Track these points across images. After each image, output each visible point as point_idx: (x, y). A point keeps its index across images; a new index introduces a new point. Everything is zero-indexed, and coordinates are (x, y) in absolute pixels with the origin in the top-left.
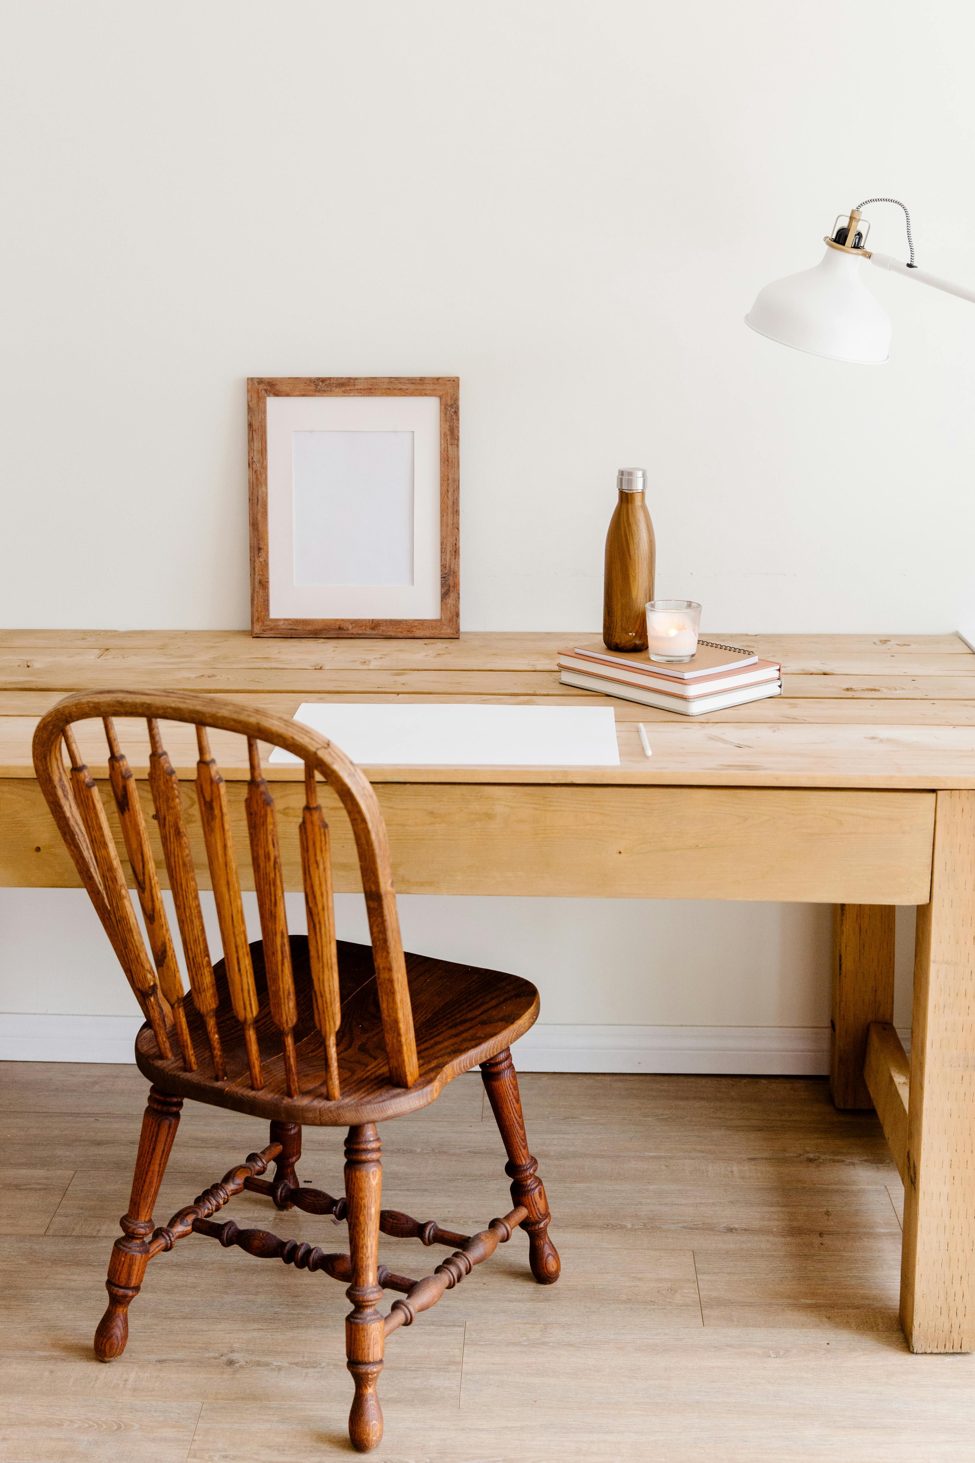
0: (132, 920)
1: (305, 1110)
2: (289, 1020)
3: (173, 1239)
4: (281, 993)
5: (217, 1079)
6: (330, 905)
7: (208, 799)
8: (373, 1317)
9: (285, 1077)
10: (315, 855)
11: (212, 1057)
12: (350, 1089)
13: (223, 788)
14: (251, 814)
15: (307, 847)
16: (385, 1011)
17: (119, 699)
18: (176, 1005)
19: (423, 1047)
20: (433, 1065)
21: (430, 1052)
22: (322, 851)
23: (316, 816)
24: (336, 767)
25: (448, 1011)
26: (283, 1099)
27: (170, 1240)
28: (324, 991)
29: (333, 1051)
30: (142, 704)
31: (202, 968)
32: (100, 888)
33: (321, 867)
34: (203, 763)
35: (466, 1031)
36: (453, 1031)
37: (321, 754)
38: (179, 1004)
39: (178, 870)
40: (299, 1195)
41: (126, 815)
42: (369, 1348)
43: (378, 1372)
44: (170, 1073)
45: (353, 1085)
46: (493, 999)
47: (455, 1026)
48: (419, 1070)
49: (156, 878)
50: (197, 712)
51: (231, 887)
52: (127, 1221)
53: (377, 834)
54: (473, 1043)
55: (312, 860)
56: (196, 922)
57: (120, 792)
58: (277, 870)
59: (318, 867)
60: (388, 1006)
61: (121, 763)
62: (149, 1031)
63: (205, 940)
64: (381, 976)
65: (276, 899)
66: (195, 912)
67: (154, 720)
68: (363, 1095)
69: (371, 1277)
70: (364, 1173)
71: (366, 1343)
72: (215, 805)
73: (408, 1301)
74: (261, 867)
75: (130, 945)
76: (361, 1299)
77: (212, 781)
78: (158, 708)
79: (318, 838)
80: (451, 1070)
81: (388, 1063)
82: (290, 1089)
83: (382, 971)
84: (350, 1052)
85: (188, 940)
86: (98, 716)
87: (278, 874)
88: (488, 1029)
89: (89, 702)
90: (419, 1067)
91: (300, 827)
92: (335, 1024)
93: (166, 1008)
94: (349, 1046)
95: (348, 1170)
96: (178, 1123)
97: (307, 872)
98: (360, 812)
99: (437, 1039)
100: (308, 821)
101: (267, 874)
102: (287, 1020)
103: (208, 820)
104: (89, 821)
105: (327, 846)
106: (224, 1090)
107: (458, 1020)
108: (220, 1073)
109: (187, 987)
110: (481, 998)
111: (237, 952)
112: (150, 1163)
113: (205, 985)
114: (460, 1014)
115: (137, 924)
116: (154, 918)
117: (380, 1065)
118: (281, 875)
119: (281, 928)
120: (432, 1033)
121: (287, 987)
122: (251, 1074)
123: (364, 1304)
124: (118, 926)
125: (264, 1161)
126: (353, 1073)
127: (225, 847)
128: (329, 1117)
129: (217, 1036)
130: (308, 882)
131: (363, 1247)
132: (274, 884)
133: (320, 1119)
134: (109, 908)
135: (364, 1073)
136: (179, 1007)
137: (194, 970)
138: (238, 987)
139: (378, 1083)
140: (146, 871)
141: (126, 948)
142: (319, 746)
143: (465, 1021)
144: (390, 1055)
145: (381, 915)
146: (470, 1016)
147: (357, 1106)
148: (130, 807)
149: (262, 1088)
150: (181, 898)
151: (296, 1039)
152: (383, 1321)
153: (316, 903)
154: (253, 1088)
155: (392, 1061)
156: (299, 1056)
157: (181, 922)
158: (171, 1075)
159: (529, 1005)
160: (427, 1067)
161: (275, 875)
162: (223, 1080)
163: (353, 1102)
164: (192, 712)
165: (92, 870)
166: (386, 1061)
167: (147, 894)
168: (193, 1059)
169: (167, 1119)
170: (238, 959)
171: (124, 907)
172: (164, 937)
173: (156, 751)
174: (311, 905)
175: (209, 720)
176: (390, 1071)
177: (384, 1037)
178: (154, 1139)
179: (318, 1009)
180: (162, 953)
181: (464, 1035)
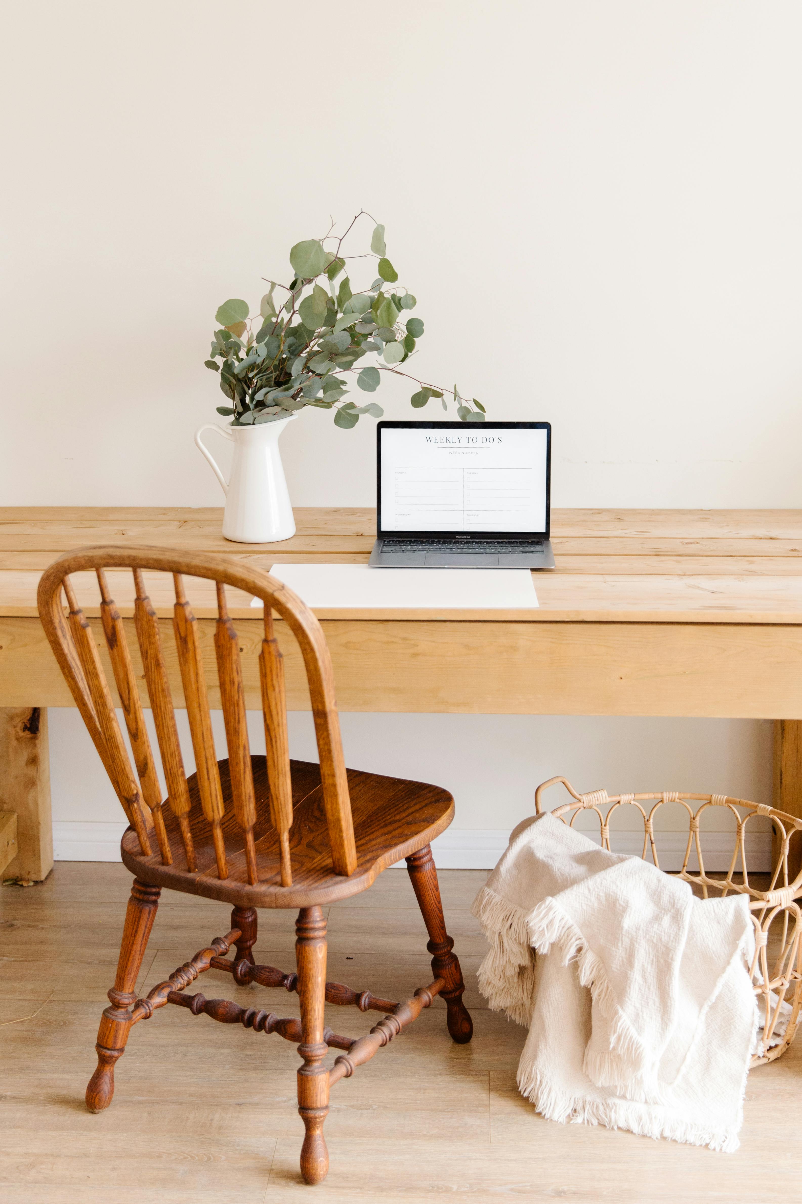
0: (119, 739)
1: (262, 895)
2: (250, 819)
3: (151, 1009)
4: (243, 797)
5: (189, 871)
6: (284, 722)
7: (183, 634)
8: (320, 1070)
9: (246, 868)
10: (272, 680)
11: (186, 852)
12: (300, 877)
13: (195, 625)
14: (219, 647)
15: (266, 673)
16: (330, 811)
17: (110, 553)
18: (156, 809)
19: (360, 843)
20: (368, 857)
21: (366, 847)
22: (277, 676)
23: (272, 647)
24: (290, 606)
25: (380, 814)
26: (245, 886)
27: (150, 1010)
28: (279, 795)
29: (286, 846)
30: (129, 557)
31: (177, 777)
32: (92, 713)
33: (277, 690)
34: (179, 605)
35: (395, 830)
36: (385, 830)
37: (277, 595)
38: (158, 808)
39: (157, 695)
40: (256, 971)
41: (115, 650)
42: (317, 1096)
43: (324, 1116)
44: (150, 867)
45: (303, 874)
46: (416, 804)
47: (386, 826)
48: (358, 862)
49: (139, 703)
50: (175, 562)
51: (202, 709)
52: (114, 993)
53: (323, 662)
54: (401, 839)
55: (269, 684)
56: (173, 739)
57: (110, 632)
58: (240, 694)
59: (274, 690)
60: (332, 807)
61: (111, 607)
62: (133, 833)
63: (180, 754)
64: (326, 781)
65: (239, 718)
66: (171, 730)
67: (138, 570)
68: (311, 882)
69: (318, 1036)
70: (312, 948)
71: (315, 1092)
72: (189, 640)
73: (349, 1056)
74: (227, 690)
75: (118, 760)
76: (310, 1054)
77: (186, 621)
78: (142, 560)
79: (274, 666)
80: (383, 861)
81: (332, 856)
82: (251, 878)
83: (327, 777)
84: (299, 848)
85: (166, 753)
86: (92, 567)
87: (241, 697)
88: (414, 828)
89: (84, 556)
90: (358, 859)
91: (260, 656)
92: (288, 822)
93: (147, 812)
94: (299, 843)
95: (298, 946)
96: (156, 910)
97: (265, 694)
98: (309, 643)
99: (371, 837)
100: (266, 651)
101: (231, 697)
102: (248, 819)
103: (183, 652)
104: (84, 655)
105: (282, 672)
106: (195, 880)
107: (389, 821)
108: (192, 866)
109: (164, 796)
110: (406, 803)
111: (207, 762)
112: (133, 944)
113: (180, 791)
114: (389, 817)
115: (123, 742)
116: (138, 736)
117: (325, 858)
118: (243, 698)
119: (243, 742)
120: (367, 832)
121: (249, 791)
122: (218, 867)
123: (313, 1058)
124: (107, 744)
125: (226, 944)
126: (303, 864)
127: (197, 675)
128: (283, 900)
129: (189, 835)
130: (266, 703)
131: (311, 1010)
132: (238, 705)
133: (276, 903)
134: (100, 729)
135: (311, 864)
136: (158, 811)
137: (171, 779)
138: (207, 794)
139: (323, 873)
140: (131, 697)
141: (113, 762)
142: (276, 588)
143: (394, 822)
144: (333, 848)
145: (326, 729)
146: (397, 818)
147: (306, 891)
148: (118, 643)
149: (227, 878)
150: (160, 719)
151: (256, 838)
152: (328, 1073)
153: (272, 721)
154: (219, 878)
155: (334, 853)
156: (258, 851)
157: (160, 739)
158: (151, 868)
159: (447, 808)
160: (363, 860)
161: (239, 697)
162: (194, 871)
163: (303, 888)
164: (169, 562)
165: (86, 698)
166: (330, 854)
167: (132, 716)
168: (169, 855)
169: (147, 906)
170: (207, 769)
171: (112, 728)
172: (146, 752)
173: (140, 596)
174: (268, 722)
175: (185, 569)
176: (334, 862)
177: (328, 834)
178: (136, 923)
179: (274, 810)
180: (144, 766)
181: (394, 833)
